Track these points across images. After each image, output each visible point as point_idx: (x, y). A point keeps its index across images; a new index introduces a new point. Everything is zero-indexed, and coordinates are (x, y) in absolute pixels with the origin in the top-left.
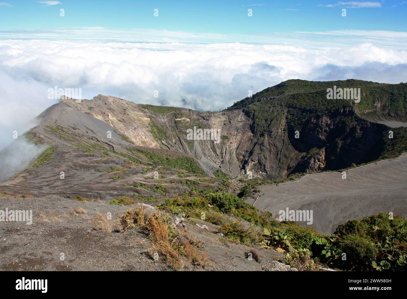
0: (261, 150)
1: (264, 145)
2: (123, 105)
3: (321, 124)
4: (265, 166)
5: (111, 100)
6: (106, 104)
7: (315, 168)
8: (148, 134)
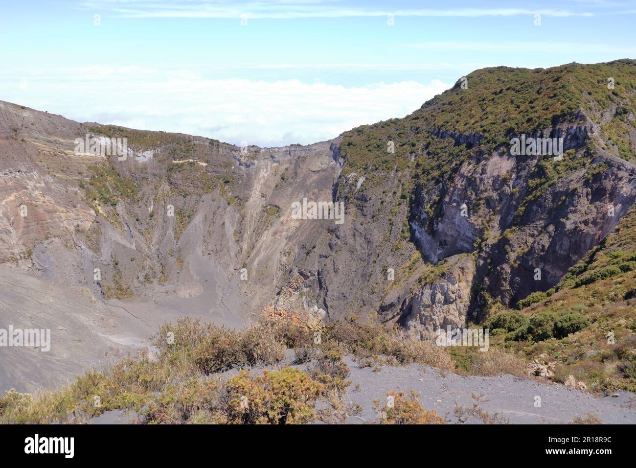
0: (331, 247)
1: (338, 234)
3: (481, 180)
4: (327, 291)
7: (432, 320)
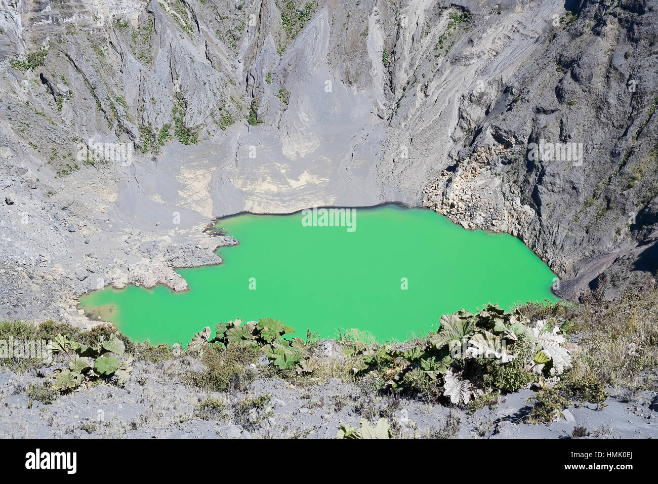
4: (543, 173)
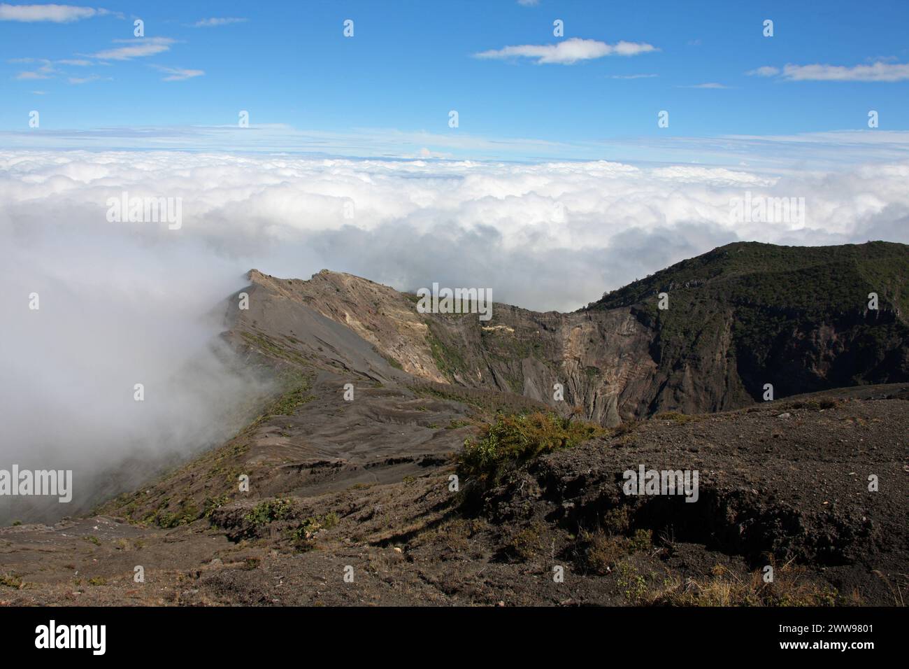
0: (677, 400)
1: (682, 388)
2: (372, 293)
3: (817, 342)
5: (347, 282)
6: (338, 290)
8: (426, 358)
